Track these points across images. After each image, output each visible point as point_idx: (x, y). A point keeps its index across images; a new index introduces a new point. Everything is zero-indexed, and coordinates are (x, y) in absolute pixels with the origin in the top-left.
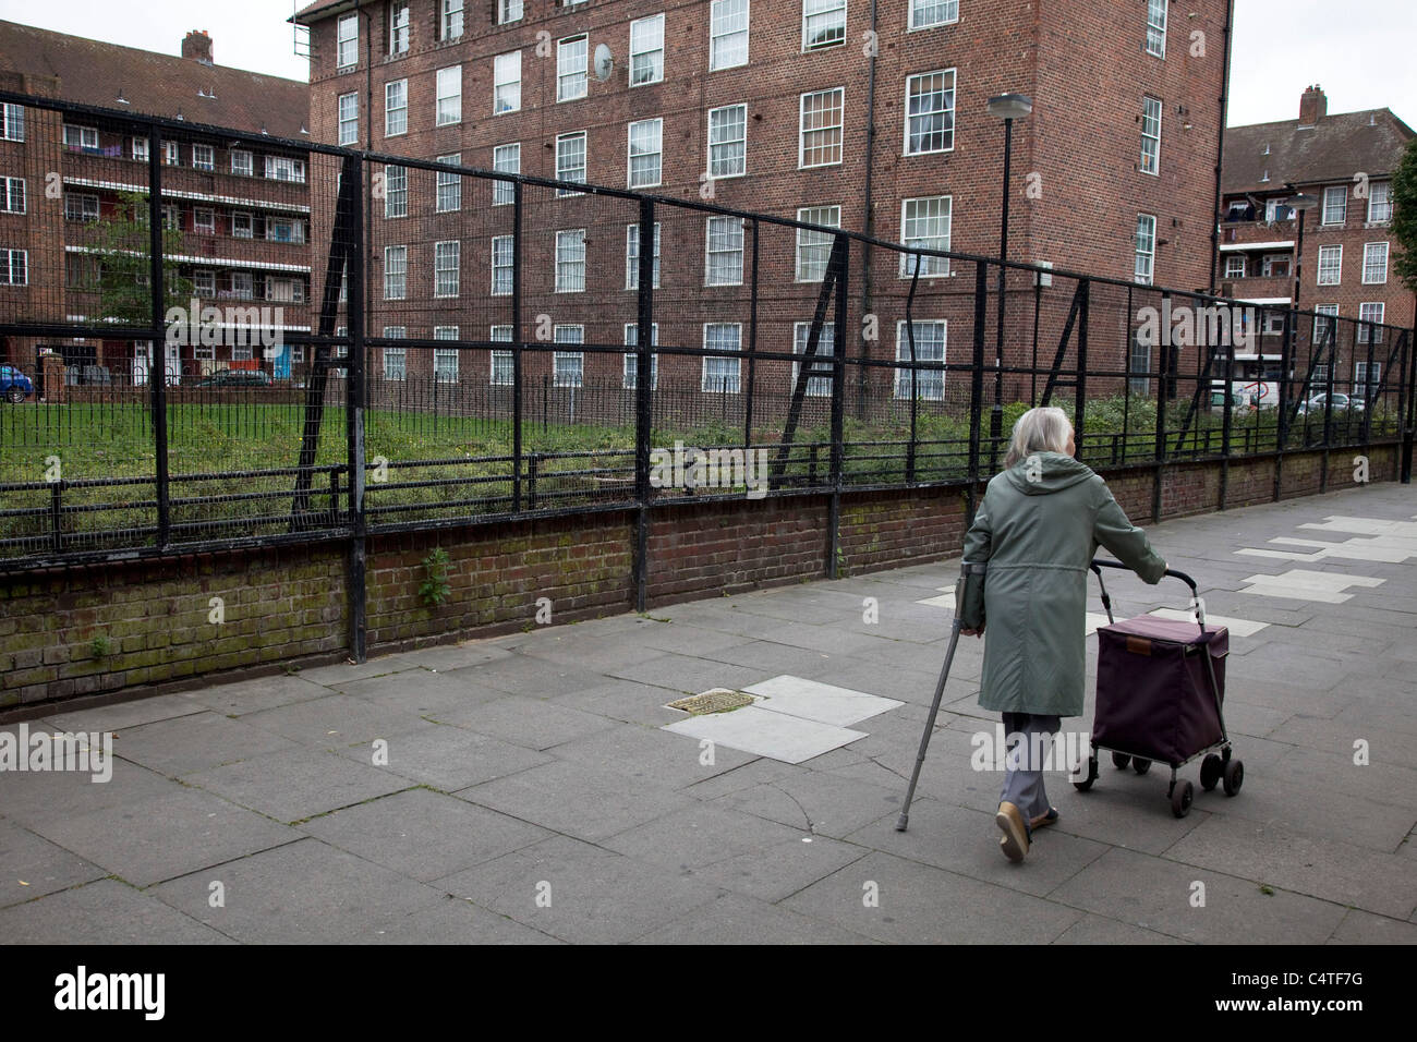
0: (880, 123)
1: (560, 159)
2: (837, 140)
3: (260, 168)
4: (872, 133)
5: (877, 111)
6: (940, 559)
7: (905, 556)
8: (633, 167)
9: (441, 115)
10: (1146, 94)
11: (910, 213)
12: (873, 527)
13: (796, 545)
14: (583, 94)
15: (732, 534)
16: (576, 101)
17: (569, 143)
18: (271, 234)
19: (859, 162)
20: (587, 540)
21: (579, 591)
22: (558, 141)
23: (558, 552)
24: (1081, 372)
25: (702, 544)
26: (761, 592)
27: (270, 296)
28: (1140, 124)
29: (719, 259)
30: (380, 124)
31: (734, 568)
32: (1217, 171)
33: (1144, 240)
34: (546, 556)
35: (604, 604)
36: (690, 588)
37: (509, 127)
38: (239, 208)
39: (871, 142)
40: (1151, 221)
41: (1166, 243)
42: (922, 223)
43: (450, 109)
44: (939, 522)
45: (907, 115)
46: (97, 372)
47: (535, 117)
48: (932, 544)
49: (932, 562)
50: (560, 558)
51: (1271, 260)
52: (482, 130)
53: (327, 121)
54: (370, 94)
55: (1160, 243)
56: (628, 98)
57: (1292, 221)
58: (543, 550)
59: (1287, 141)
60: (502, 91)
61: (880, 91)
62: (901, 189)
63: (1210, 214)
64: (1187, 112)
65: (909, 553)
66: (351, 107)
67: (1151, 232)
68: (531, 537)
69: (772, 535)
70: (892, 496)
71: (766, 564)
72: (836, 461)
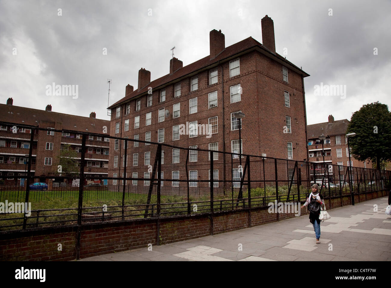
0: (226, 124)
1: (159, 135)
2: (217, 128)
3: (103, 140)
4: (224, 126)
5: (225, 121)
6: (201, 237)
7: (188, 236)
8: (174, 136)
9: (136, 126)
10: (287, 115)
11: (233, 144)
12: (175, 228)
13: (144, 235)
14: (164, 120)
15: (118, 233)
16: (162, 122)
17: (161, 131)
18: (105, 153)
19: (222, 133)
20: (56, 236)
21: (53, 254)
22: (158, 131)
23: (44, 241)
24: (249, 181)
25: (105, 237)
26: (129, 251)
27: (103, 167)
28: (286, 122)
29: (192, 156)
30: (123, 129)
31: (119, 244)
32: (306, 132)
33: (290, 148)
34: (39, 243)
35: (63, 257)
36: (100, 250)
37: (149, 129)
38: (98, 148)
39: (224, 128)
40: (291, 144)
41: (295, 148)
42: (236, 146)
43: (137, 125)
44: (201, 226)
45: (231, 121)
46: (64, 184)
47: (154, 126)
48: (198, 232)
49: (198, 238)
50: (44, 243)
51: (327, 152)
52: (143, 129)
53: (113, 129)
54: (122, 123)
55: (294, 149)
56: (173, 121)
57: (330, 144)
58: (37, 241)
59: (327, 126)
60: (148, 121)
61: (225, 116)
62: (231, 138)
63: (305, 142)
64: (297, 119)
65: (189, 236)
66: (118, 126)
67: (291, 146)
68: (32, 237)
69: (134, 233)
70: (182, 219)
71: (132, 242)
72: (159, 210)
